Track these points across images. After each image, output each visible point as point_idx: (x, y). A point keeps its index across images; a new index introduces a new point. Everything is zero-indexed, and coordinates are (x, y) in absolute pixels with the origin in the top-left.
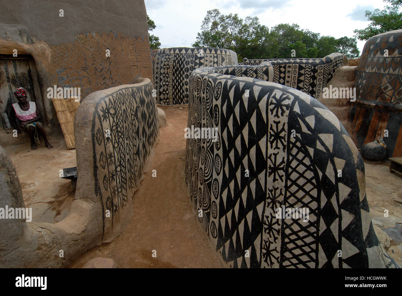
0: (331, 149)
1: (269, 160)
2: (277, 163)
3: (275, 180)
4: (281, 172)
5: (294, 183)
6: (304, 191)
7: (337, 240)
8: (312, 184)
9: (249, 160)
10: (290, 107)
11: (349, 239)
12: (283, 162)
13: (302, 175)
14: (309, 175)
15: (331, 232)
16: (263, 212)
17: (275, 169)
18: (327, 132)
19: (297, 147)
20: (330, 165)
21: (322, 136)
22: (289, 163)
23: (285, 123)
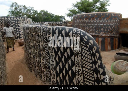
0: (93, 44)
1: (75, 51)
2: (78, 52)
3: (78, 57)
4: (80, 54)
5: (84, 56)
6: (88, 58)
7: (98, 69)
8: (90, 55)
10: (80, 34)
12: (80, 51)
13: (86, 54)
14: (88, 53)
16: (75, 69)
17: (77, 54)
18: (91, 40)
19: (84, 46)
22: (82, 51)
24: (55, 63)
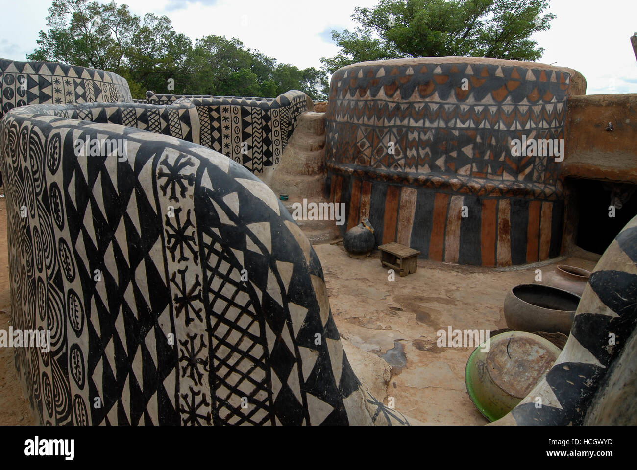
0: (269, 247)
1: (172, 285)
2: (188, 288)
3: (188, 321)
4: (198, 304)
5: (221, 318)
6: (239, 329)
7: (301, 401)
8: (250, 314)
9: (137, 291)
10: (195, 180)
11: (317, 393)
12: (197, 284)
13: (231, 302)
14: (243, 299)
15: (289, 390)
16: (177, 389)
17: (185, 301)
18: (260, 219)
19: (216, 252)
20: (271, 275)
21: (253, 227)
22: (208, 283)
23: (189, 210)
24: (84, 342)
